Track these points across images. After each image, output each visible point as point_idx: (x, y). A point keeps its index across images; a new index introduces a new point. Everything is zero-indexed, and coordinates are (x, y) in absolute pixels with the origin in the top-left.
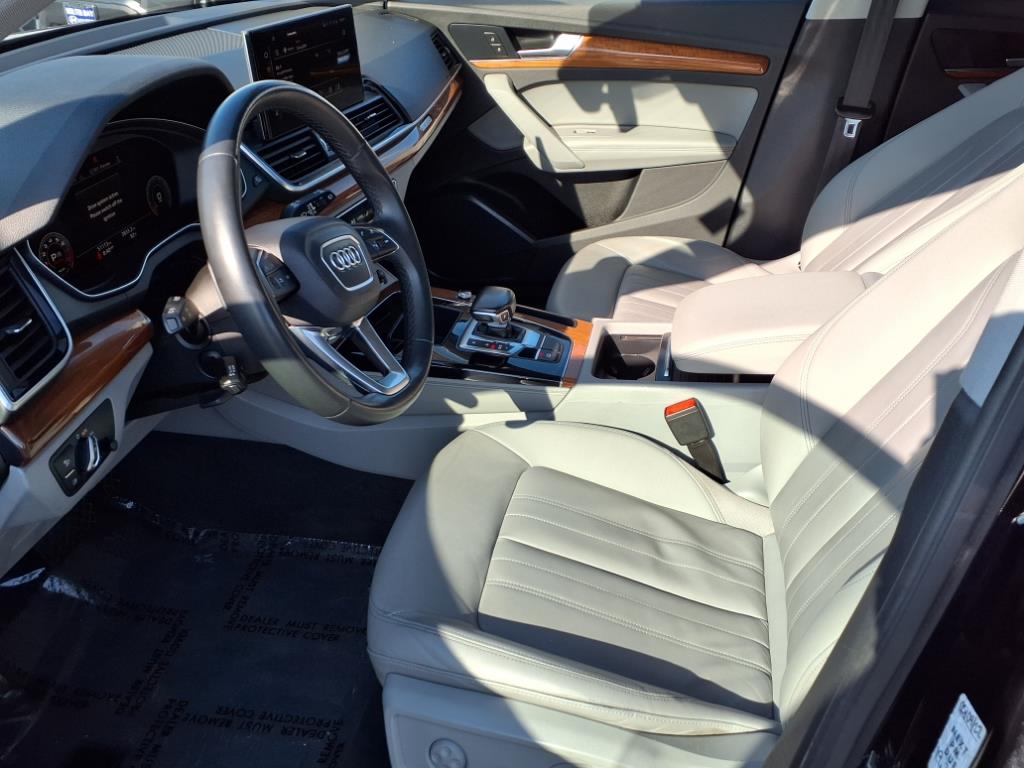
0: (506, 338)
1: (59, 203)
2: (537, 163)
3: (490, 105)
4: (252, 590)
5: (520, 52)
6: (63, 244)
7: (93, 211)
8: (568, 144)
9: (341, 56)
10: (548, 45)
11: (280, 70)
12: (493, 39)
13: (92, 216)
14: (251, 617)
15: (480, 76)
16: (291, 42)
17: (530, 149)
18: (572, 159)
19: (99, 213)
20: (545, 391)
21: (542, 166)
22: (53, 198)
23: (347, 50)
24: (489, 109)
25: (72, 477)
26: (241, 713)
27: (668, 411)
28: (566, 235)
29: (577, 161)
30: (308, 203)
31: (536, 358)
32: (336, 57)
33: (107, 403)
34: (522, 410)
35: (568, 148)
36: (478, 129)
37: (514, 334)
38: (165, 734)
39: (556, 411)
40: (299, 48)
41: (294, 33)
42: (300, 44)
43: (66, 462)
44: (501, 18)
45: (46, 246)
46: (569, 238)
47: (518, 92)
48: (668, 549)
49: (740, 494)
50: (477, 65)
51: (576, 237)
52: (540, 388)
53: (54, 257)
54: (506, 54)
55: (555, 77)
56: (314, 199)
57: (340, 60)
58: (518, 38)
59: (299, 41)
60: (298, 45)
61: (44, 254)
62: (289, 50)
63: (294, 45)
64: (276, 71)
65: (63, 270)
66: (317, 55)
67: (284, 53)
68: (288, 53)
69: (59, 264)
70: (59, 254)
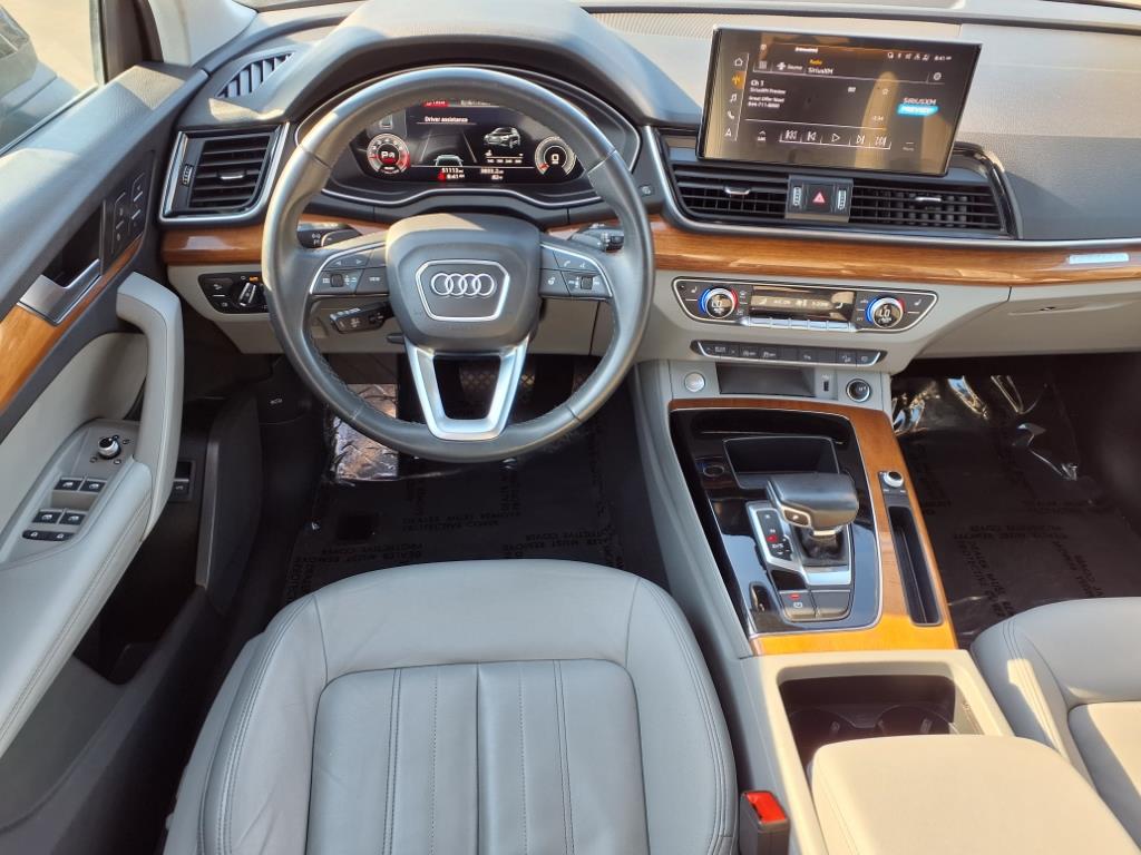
6: (400, 148)
9: (908, 105)
11: (759, 88)
16: (803, 60)
25: (223, 300)
32: (901, 102)
40: (811, 70)
41: (797, 49)
42: (818, 67)
45: (379, 143)
53: (384, 154)
57: (907, 110)
59: (818, 62)
60: (815, 66)
61: (375, 148)
62: (790, 67)
63: (806, 65)
64: (748, 86)
65: (392, 168)
66: (852, 89)
67: (777, 69)
68: (785, 70)
69: (388, 162)
70: (392, 155)
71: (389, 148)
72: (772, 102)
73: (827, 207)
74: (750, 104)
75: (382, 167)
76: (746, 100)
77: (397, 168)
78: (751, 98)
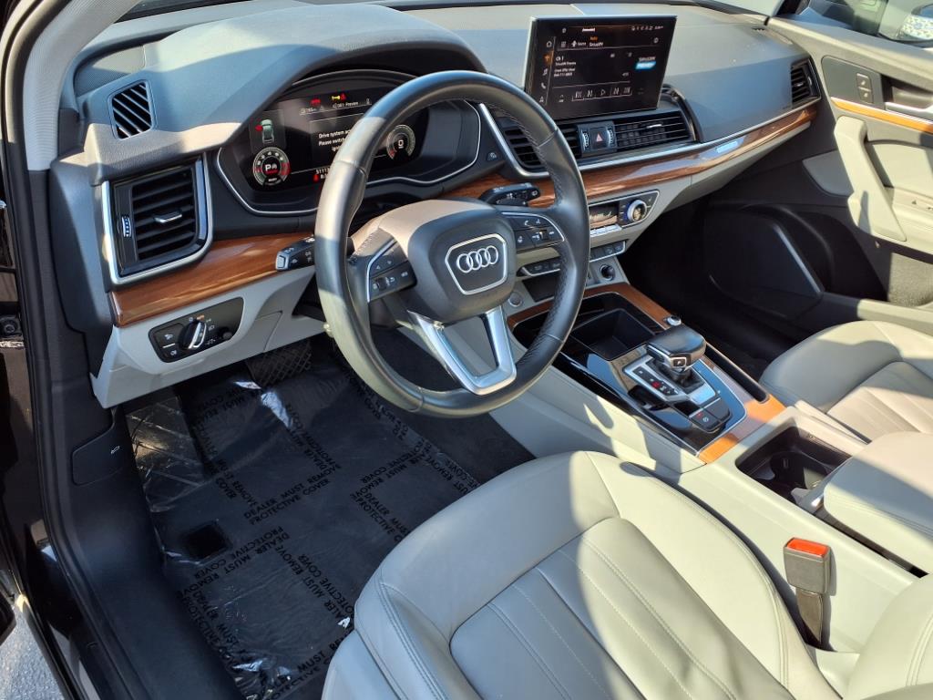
0: (677, 382)
1: (240, 129)
2: (856, 219)
3: (831, 147)
4: (389, 477)
5: (888, 104)
6: (281, 159)
7: (324, 140)
8: (897, 212)
9: (642, 62)
10: (924, 105)
11: (561, 62)
12: (863, 83)
13: (320, 143)
14: (374, 499)
15: (835, 114)
16: (586, 37)
17: (854, 204)
18: (894, 228)
19: (330, 142)
20: (679, 452)
21: (859, 224)
22: (236, 122)
23: (654, 58)
24: (830, 151)
25: (172, 348)
26: (313, 569)
27: (793, 543)
28: (856, 300)
29: (899, 232)
30: (509, 192)
31: (691, 416)
32: (637, 61)
33: (239, 301)
34: (652, 456)
35: (894, 215)
36: (813, 166)
37: (689, 381)
38: (259, 551)
39: (682, 476)
40: (591, 45)
41: (584, 30)
42: (595, 42)
43: (168, 337)
44: (880, 63)
45: (263, 157)
46: (858, 303)
47: (867, 143)
48: (697, 677)
49: (822, 670)
50: (836, 103)
51: (865, 305)
52: (676, 447)
53: (268, 167)
54: (872, 101)
55: (916, 140)
56: (515, 191)
57: (640, 66)
58: (893, 88)
59: (595, 38)
60: (593, 42)
61: (259, 163)
62: (580, 44)
63: (588, 41)
64: (554, 61)
65: (274, 179)
66: (612, 56)
67: (571, 46)
68: (577, 46)
69: (271, 174)
70: (275, 166)
71: (272, 160)
72: (568, 72)
73: (603, 144)
74: (555, 75)
75: (266, 180)
76: (553, 73)
77: (279, 178)
78: (556, 71)
